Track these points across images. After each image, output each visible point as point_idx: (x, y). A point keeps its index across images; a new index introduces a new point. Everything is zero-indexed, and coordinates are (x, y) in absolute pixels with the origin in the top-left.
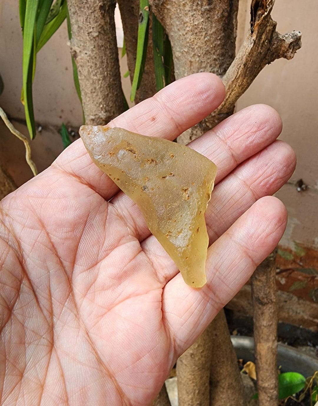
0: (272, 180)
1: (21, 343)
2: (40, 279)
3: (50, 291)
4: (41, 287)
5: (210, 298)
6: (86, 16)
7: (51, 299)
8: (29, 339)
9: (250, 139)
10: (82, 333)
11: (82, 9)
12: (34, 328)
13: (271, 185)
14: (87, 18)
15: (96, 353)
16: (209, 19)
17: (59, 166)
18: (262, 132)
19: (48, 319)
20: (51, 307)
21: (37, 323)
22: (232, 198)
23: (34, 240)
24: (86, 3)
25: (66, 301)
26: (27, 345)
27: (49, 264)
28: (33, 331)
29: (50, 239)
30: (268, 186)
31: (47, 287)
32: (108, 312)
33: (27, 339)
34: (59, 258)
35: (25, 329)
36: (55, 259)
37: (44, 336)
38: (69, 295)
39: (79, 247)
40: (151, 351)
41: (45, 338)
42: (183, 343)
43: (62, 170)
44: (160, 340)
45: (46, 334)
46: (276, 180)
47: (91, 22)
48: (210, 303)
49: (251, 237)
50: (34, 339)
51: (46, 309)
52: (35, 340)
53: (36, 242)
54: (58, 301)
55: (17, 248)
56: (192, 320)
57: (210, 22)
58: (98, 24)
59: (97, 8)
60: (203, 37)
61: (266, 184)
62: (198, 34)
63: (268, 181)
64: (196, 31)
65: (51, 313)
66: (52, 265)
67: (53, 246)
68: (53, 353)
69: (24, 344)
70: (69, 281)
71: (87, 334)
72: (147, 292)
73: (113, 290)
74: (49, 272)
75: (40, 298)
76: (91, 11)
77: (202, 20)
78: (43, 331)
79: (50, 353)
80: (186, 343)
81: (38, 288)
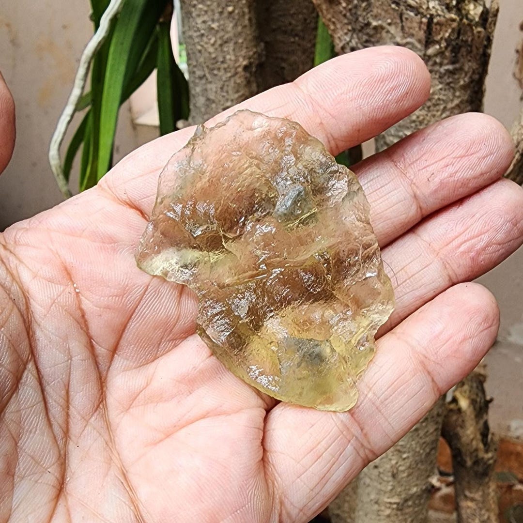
0: (482, 244)
1: (8, 473)
2: (53, 369)
3: (68, 392)
4: (54, 384)
5: (353, 436)
6: (222, 83)
7: (68, 408)
8: (24, 470)
9: (451, 170)
10: (114, 472)
11: (215, 72)
12: (35, 452)
13: (479, 253)
14: (223, 85)
15: (136, 508)
16: (452, 85)
17: (108, 187)
18: (474, 159)
19: (61, 443)
20: (67, 423)
21: (42, 443)
22: (403, 269)
23: (51, 299)
24: (223, 62)
25: (92, 415)
26: (16, 479)
27: (74, 344)
28: (32, 458)
29: (80, 302)
30: (472, 254)
31: (65, 386)
32: (165, 439)
33: (19, 469)
34: (90, 338)
35: (18, 450)
36: (84, 339)
37: (49, 470)
38: (98, 406)
39: (128, 327)
40: (237, 511)
41: (52, 472)
42: (297, 511)
43: (112, 195)
44: (255, 495)
45: (55, 465)
46: (488, 245)
47: (230, 92)
48: (352, 445)
49: (437, 337)
50: (31, 470)
51: (58, 423)
52: (33, 474)
53: (54, 302)
54: (79, 413)
55: (23, 308)
56: (317, 469)
57: (452, 90)
58: (240, 94)
59: (240, 70)
60: (439, 113)
61: (469, 250)
62: (432, 108)
63: (473, 246)
64: (429, 104)
65: (66, 433)
66: (77, 348)
67: (83, 316)
68: (61, 502)
69: (13, 476)
70: (102, 382)
71: (124, 475)
72: (238, 411)
73: (179, 402)
74: (71, 359)
75: (51, 401)
76: (229, 75)
77: (440, 86)
78: (50, 460)
79: (56, 500)
80: (301, 510)
81: (49, 384)
